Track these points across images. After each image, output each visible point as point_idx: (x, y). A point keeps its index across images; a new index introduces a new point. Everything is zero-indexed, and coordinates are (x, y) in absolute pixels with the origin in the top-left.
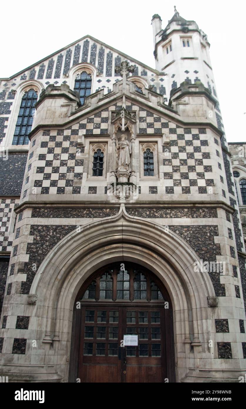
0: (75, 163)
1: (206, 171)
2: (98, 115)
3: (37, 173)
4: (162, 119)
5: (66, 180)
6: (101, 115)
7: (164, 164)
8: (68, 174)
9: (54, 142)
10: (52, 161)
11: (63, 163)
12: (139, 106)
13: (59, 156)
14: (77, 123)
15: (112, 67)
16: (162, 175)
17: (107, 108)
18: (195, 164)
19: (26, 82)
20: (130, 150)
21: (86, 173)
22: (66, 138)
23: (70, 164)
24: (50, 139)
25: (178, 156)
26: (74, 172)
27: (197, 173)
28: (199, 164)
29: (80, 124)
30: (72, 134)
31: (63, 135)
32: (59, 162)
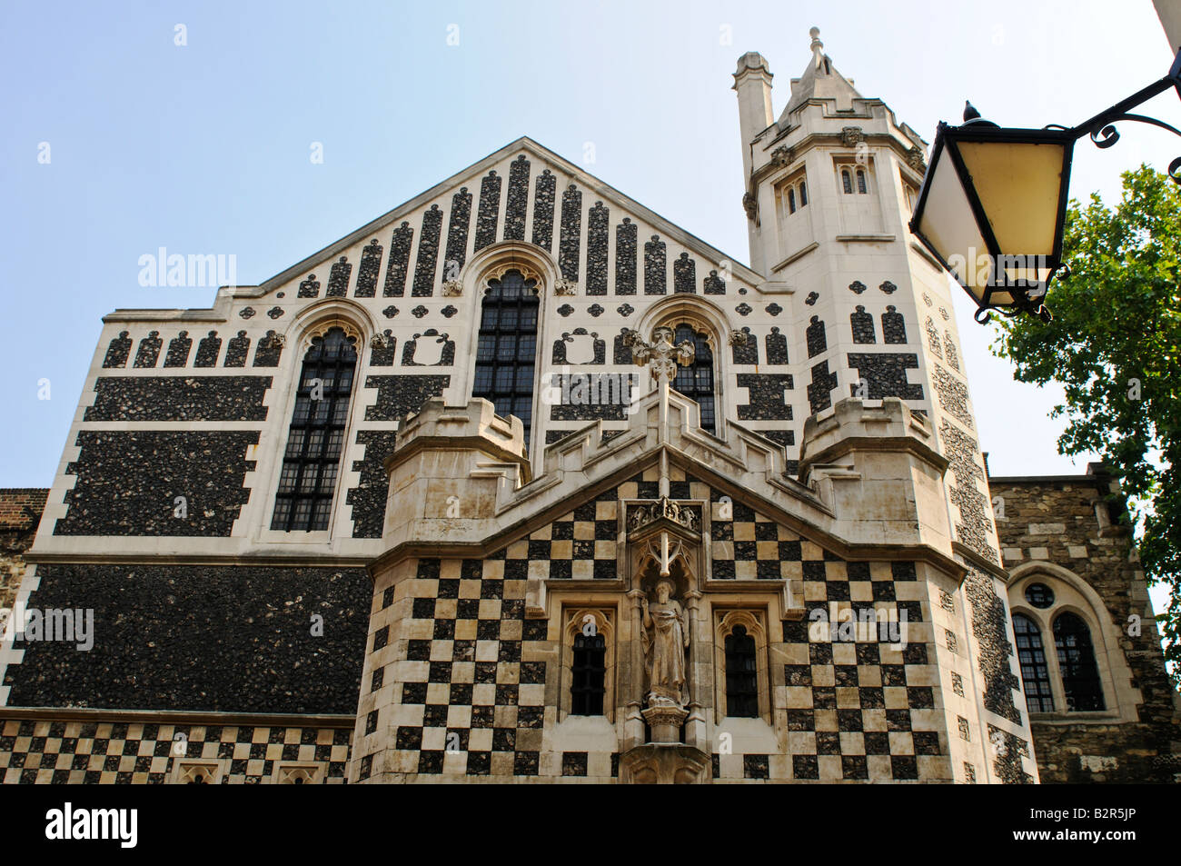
0: (521, 674)
1: (915, 706)
2: (586, 512)
3: (402, 703)
4: (780, 529)
5: (495, 729)
6: (594, 511)
7: (788, 683)
8: (499, 708)
9: (455, 601)
10: (449, 664)
11: (484, 673)
12: (708, 485)
13: (472, 650)
14: (522, 539)
15: (606, 260)
16: (781, 716)
17: (611, 490)
18: (883, 681)
19: (318, 305)
20: (687, 635)
21: (556, 708)
22: (491, 589)
23: (506, 675)
24: (440, 589)
25: (831, 656)
26: (516, 704)
27: (887, 711)
28: (893, 683)
29: (531, 542)
30: (507, 576)
31: (480, 577)
32: (470, 666)
